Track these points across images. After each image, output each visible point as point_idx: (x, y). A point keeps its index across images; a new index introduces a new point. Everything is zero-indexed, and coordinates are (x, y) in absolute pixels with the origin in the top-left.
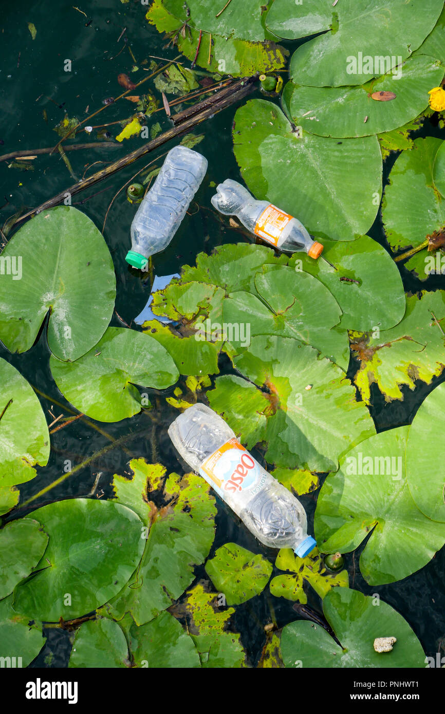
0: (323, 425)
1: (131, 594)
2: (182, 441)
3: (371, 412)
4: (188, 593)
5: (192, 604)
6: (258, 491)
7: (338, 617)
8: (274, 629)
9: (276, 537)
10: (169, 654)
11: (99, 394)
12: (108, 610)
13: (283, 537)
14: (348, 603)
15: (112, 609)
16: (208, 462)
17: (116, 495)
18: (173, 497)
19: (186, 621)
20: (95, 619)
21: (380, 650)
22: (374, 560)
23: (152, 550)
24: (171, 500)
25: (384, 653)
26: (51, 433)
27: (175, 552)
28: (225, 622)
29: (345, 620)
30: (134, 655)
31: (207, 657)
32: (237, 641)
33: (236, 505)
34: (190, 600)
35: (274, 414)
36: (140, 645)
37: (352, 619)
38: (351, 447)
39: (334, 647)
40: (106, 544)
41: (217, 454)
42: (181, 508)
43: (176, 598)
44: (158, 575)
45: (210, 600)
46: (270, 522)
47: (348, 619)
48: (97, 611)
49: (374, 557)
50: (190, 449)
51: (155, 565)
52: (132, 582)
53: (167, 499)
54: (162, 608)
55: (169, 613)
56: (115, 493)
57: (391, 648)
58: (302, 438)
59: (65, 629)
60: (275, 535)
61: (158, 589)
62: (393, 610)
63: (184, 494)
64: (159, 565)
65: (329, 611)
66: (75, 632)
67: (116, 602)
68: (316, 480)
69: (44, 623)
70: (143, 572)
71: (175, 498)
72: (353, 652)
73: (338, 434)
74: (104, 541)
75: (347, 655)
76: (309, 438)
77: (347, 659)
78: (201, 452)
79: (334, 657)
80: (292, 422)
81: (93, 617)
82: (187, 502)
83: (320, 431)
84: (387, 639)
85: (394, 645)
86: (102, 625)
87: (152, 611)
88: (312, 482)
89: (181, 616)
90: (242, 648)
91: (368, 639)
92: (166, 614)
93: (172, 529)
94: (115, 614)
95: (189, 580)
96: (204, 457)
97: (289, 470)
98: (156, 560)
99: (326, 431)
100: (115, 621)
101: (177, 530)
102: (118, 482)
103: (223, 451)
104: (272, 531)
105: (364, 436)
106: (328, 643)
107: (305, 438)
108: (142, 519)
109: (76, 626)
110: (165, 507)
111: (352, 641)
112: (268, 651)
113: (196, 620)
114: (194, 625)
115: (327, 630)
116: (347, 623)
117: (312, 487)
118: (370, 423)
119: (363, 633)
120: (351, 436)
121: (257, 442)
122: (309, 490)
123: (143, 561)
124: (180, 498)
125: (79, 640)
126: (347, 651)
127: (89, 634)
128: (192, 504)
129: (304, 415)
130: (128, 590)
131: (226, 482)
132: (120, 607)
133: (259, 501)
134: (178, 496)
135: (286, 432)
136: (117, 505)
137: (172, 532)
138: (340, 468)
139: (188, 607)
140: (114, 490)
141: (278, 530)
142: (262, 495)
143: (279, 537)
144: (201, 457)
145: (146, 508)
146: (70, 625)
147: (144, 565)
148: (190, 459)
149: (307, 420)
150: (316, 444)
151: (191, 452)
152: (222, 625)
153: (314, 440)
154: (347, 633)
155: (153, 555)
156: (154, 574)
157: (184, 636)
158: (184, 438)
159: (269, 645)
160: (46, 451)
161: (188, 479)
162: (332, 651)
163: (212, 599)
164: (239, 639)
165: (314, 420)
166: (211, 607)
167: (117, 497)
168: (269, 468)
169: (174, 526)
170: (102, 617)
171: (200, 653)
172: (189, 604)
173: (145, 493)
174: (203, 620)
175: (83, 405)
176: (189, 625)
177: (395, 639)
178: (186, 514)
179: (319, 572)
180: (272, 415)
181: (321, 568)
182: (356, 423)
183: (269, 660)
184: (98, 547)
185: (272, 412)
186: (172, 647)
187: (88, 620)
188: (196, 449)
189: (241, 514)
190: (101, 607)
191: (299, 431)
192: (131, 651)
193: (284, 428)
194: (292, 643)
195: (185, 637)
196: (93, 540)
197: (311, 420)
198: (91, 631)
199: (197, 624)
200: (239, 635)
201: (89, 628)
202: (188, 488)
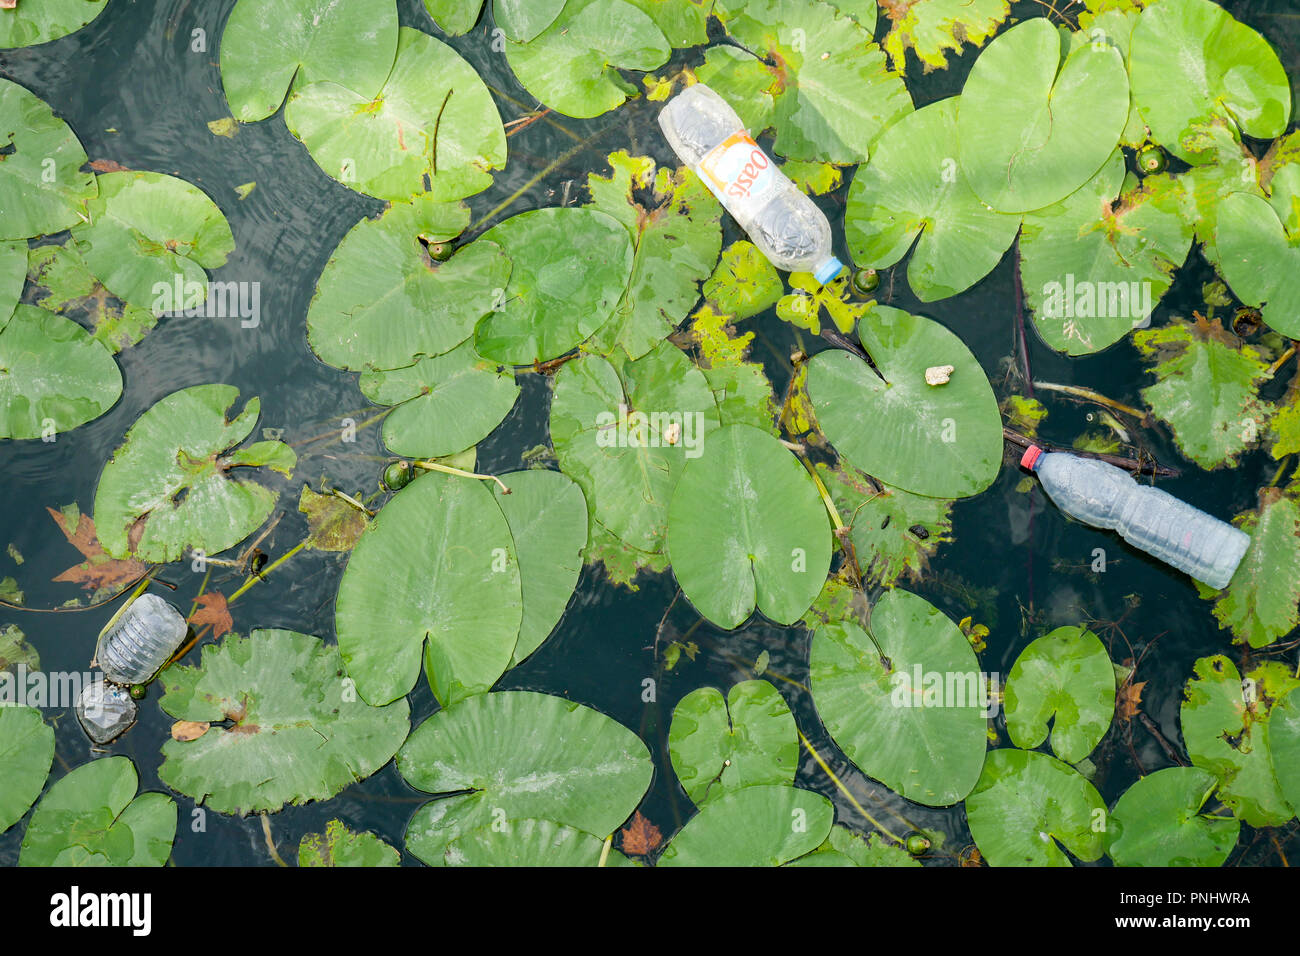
0: (847, 104)
1: (621, 321)
2: (675, 131)
3: (906, 85)
4: (693, 317)
5: (700, 331)
6: (771, 197)
7: (878, 344)
8: (804, 359)
9: (792, 257)
10: (675, 395)
11: (571, 83)
12: (593, 343)
13: (800, 257)
14: (891, 324)
15: (598, 341)
16: (709, 160)
17: (593, 199)
18: (666, 197)
19: (694, 352)
20: (577, 357)
21: (933, 382)
22: (926, 270)
23: (643, 265)
24: (663, 201)
25: (939, 386)
26: (509, 134)
27: (673, 266)
28: (743, 350)
29: (887, 347)
30: (631, 397)
31: (724, 394)
32: (759, 373)
33: (742, 216)
34: (696, 326)
35: (782, 92)
36: (638, 385)
37: (896, 346)
38: (882, 131)
39: (874, 380)
40: (584, 262)
41: (720, 148)
42: (677, 210)
43: (678, 322)
44: (652, 296)
45: (723, 324)
46: (785, 237)
47: (891, 346)
48: (580, 346)
49: (925, 267)
50: (686, 142)
51: (649, 283)
52: (620, 307)
53: (657, 199)
54: (662, 335)
55: (671, 344)
56: (591, 196)
57: (947, 379)
58: (820, 123)
59: (542, 373)
60: (791, 254)
61: (654, 313)
62: (948, 332)
63: (679, 193)
64: (653, 284)
65: (866, 336)
66: (555, 376)
67: (603, 332)
68: (838, 175)
69: (516, 367)
70: (634, 293)
71: (668, 199)
72: (899, 386)
73: (866, 114)
74: (581, 259)
75: (892, 390)
76: (829, 121)
77: (891, 396)
78: (700, 146)
79: (876, 394)
80: (807, 101)
81: (575, 355)
82: (684, 202)
83: (843, 111)
84: (943, 368)
85: (951, 375)
86: (588, 364)
87: (648, 340)
88: (834, 179)
89: (686, 347)
90: (767, 382)
91: (917, 369)
92: (667, 346)
93: (666, 237)
94: (603, 347)
95: (693, 300)
96: (703, 153)
97: (804, 163)
98: (649, 277)
99: (851, 111)
100: (604, 357)
101: (674, 238)
102: (594, 182)
103: (729, 145)
104: (786, 249)
105: (899, 117)
106: (868, 377)
107: (824, 121)
108: (626, 227)
109: (555, 367)
110: (656, 211)
111: (897, 372)
112: (797, 386)
113: (706, 350)
114: (704, 357)
115: (865, 360)
116: (890, 350)
117: (834, 185)
118: (906, 97)
119: (911, 362)
120: (882, 116)
121: (762, 129)
122: (830, 188)
123: (633, 279)
124: (674, 197)
125: (561, 384)
126: (892, 386)
127: (573, 376)
128: (689, 203)
129: (821, 93)
130: (617, 316)
131: (730, 185)
132: (609, 338)
133: (771, 212)
134: (672, 196)
135: (799, 114)
136: (593, 213)
137: (667, 241)
138: (872, 160)
139: (695, 335)
140: (591, 192)
141: (794, 248)
142: (776, 202)
143: (796, 257)
144: (700, 152)
145: (632, 213)
146: (547, 368)
147: (634, 285)
148: (683, 153)
149: (825, 98)
150: (838, 129)
151: (687, 146)
152: (740, 354)
153: (836, 124)
154: (891, 363)
155: (645, 271)
156: (647, 294)
157: (692, 371)
158: (678, 128)
159: (798, 378)
160: (502, 150)
161: (683, 173)
162: (872, 387)
163: (724, 323)
164: (763, 371)
165: (834, 98)
166: (724, 333)
167: (594, 202)
168: (779, 160)
169: (669, 233)
170: (588, 354)
171: (714, 392)
172: (696, 331)
173: (630, 194)
174: (715, 350)
175: (552, 98)
176: (698, 357)
177: (952, 368)
178: (683, 217)
179: (842, 297)
180: (780, 94)
181: (845, 292)
182: (888, 99)
183: (797, 398)
184: (574, 267)
185: (780, 90)
186: (678, 386)
187: (570, 359)
188: (695, 143)
189: (747, 227)
190: (586, 341)
191: (816, 111)
192: (628, 393)
193: (797, 110)
194: (822, 378)
195: (694, 372)
196: (567, 258)
197: (829, 98)
198: (576, 372)
199: (708, 355)
200: (761, 366)
201: (572, 369)
202: (683, 185)
